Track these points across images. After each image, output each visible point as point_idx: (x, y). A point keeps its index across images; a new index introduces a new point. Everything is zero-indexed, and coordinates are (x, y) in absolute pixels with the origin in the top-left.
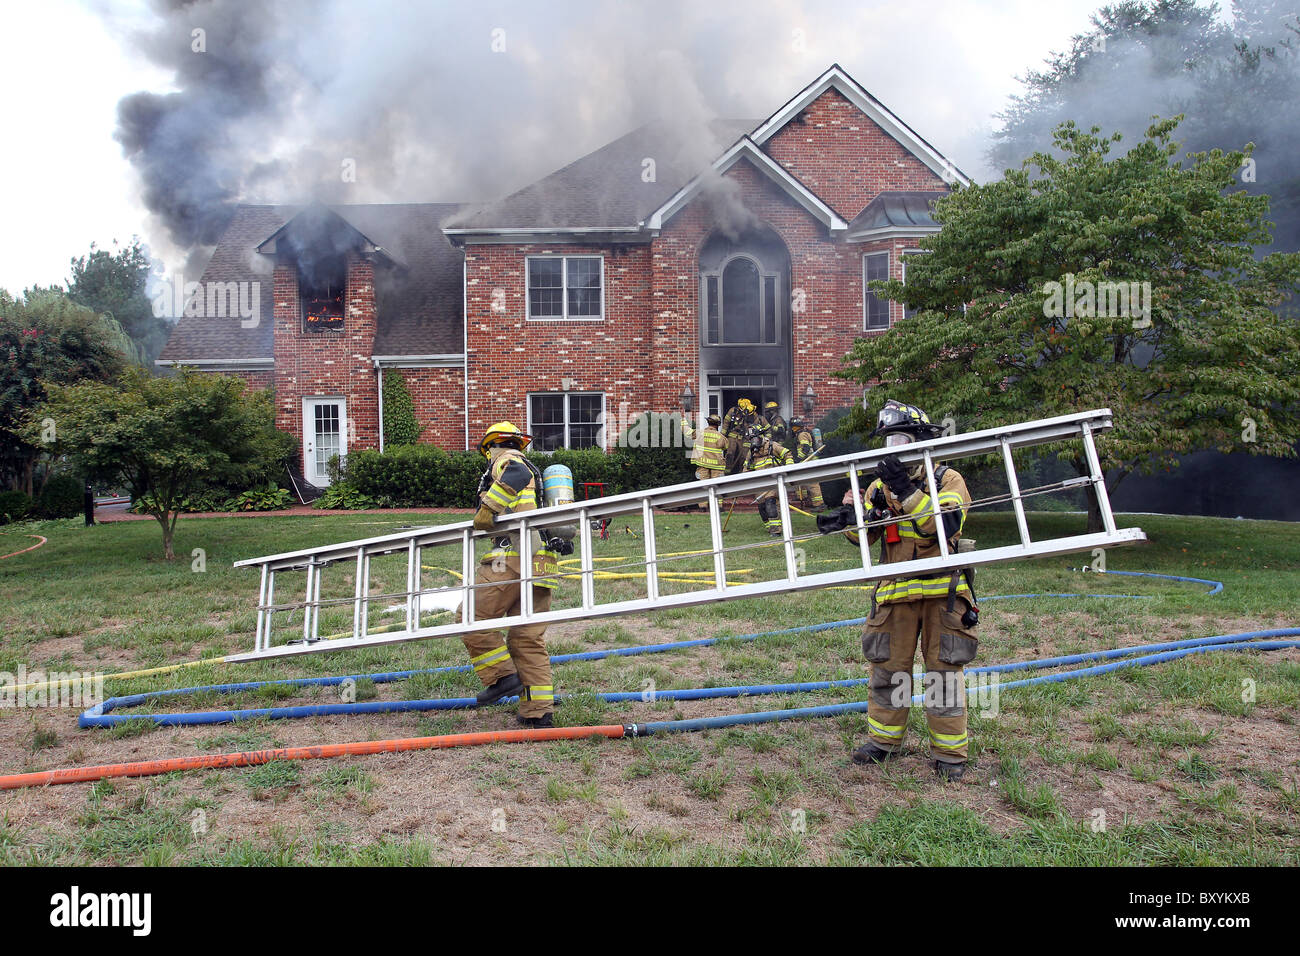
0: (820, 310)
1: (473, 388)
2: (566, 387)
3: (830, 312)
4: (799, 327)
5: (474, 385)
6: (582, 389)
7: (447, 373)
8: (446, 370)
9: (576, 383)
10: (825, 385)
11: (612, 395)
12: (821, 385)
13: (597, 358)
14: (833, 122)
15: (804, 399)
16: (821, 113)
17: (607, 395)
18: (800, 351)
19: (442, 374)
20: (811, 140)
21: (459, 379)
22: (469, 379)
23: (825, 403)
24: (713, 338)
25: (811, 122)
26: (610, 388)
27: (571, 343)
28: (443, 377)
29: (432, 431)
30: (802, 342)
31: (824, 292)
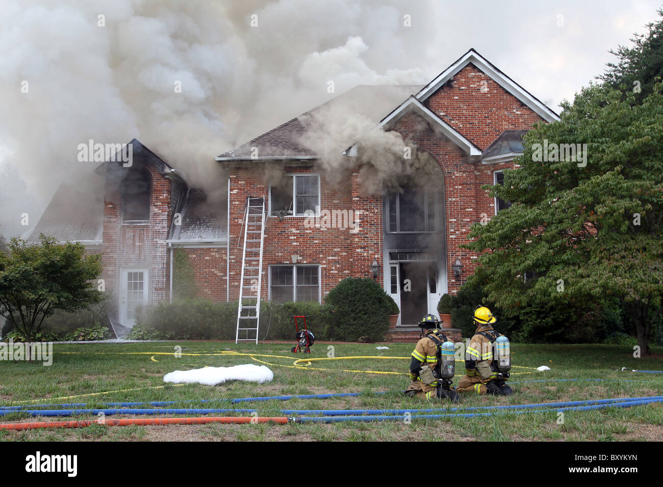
0: (465, 209)
1: (233, 261)
2: (294, 261)
3: (471, 210)
4: (450, 220)
5: (233, 259)
6: (305, 262)
7: (216, 252)
8: (215, 250)
9: (301, 258)
10: (469, 259)
11: (325, 266)
12: (466, 259)
13: (315, 242)
14: (471, 86)
15: (455, 269)
16: (463, 80)
17: (322, 266)
18: (451, 236)
19: (213, 252)
20: (457, 98)
21: (224, 256)
22: (230, 255)
23: (470, 271)
24: (393, 228)
25: (456, 86)
26: (324, 262)
27: (298, 232)
28: (213, 254)
29: (205, 290)
30: (452, 230)
31: (467, 196)
